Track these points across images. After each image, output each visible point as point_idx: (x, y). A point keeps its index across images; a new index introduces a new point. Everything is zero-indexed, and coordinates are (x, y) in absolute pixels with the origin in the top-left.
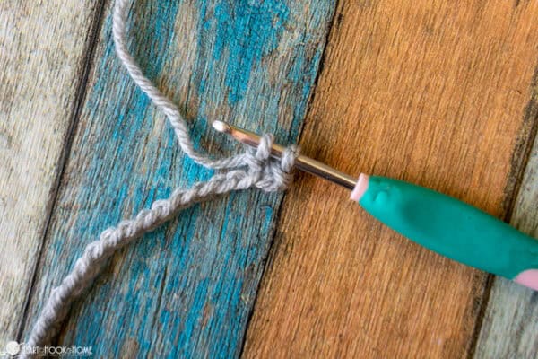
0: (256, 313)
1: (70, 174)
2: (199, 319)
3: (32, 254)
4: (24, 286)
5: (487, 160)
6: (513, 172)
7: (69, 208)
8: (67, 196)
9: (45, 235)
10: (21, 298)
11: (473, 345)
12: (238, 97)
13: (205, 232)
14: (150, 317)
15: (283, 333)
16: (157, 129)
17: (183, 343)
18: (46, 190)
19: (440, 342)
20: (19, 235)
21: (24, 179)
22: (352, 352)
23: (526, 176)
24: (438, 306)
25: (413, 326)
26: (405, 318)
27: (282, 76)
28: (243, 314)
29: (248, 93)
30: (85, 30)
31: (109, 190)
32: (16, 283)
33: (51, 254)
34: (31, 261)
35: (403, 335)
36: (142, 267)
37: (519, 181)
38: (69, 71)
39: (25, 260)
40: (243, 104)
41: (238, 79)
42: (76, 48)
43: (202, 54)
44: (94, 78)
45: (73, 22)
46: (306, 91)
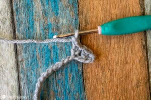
0: (84, 72)
1: (19, 52)
2: (69, 79)
3: (16, 77)
4: (17, 87)
5: (133, 6)
6: (141, 7)
7: (22, 61)
8: (20, 58)
9: (18, 71)
10: (17, 90)
11: (148, 59)
12: (58, 14)
13: (62, 54)
14: (55, 83)
15: (93, 75)
16: (38, 31)
17: (67, 87)
18: (13, 58)
19: (138, 61)
20: (10, 73)
21: (7, 57)
22: (114, 73)
23: (145, 7)
24: (134, 52)
25: (129, 60)
26: (126, 58)
27: (68, 4)
28: (80, 73)
29: (60, 12)
30: (9, 10)
31: (31, 52)
32: (14, 87)
33: (21, 75)
34: (16, 79)
35: (127, 63)
37: (144, 9)
38: (8, 23)
39: (15, 80)
40: (60, 15)
41: (56, 9)
42: (8, 16)
43: (43, 5)
44: (16, 23)
45: (5, 9)
46: (76, 6)
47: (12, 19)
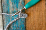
0: (26, 27)
2: (21, 29)
13: (19, 21)
19: (44, 24)
27: (21, 4)
31: (8, 20)
33: (4, 28)
36: (14, 26)
40: (18, 8)
41: (17, 6)
47: (2, 9)
